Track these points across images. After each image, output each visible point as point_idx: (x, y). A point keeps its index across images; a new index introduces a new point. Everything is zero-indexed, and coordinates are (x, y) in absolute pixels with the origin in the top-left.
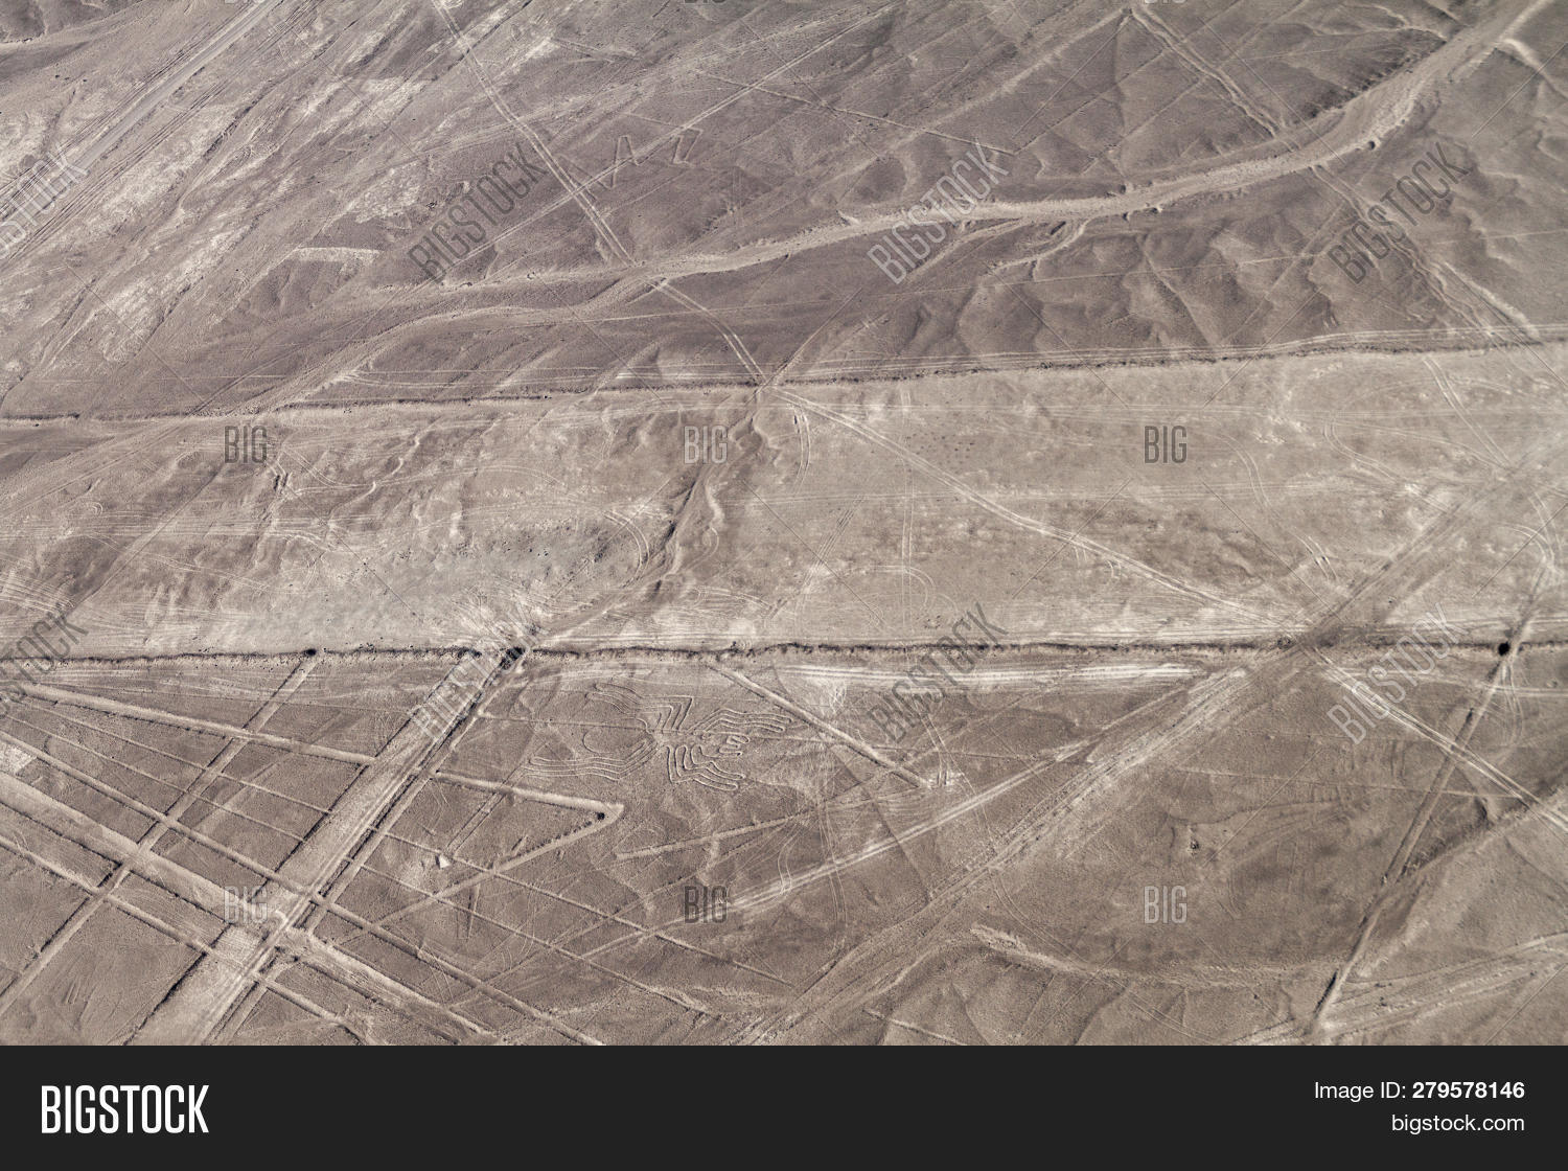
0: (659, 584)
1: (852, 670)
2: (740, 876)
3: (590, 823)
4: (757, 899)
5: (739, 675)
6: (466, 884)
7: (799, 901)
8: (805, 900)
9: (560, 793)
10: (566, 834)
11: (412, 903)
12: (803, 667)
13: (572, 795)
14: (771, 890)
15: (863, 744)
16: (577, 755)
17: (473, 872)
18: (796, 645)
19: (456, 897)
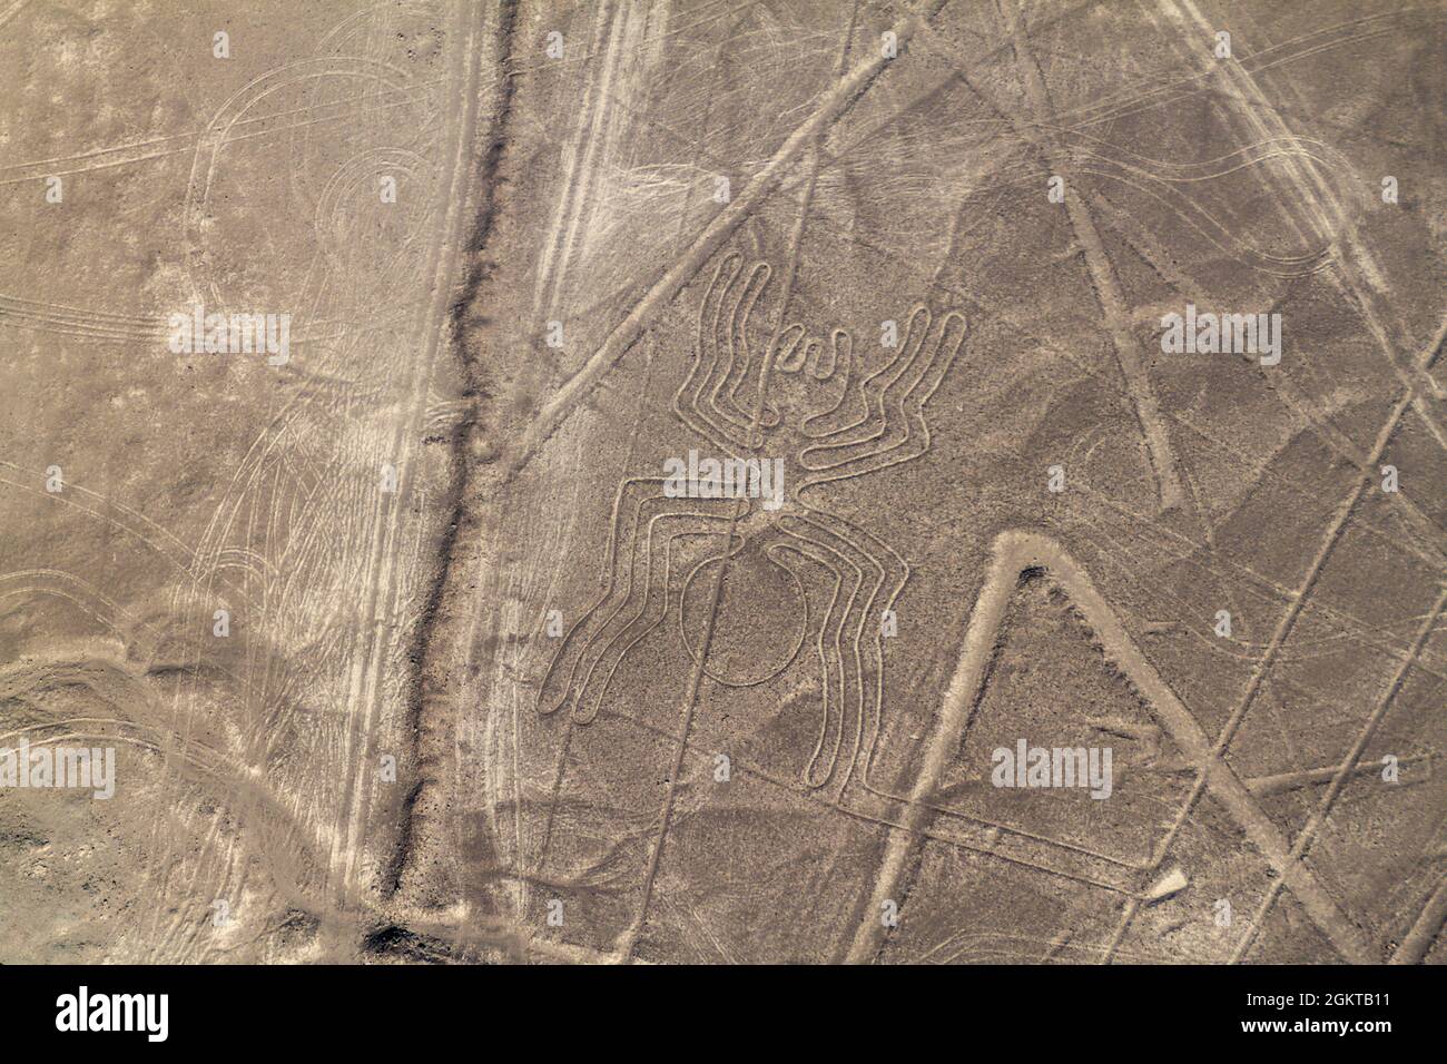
0: (159, 672)
1: (569, 170)
2: (1248, 242)
3: (1056, 593)
4: (1318, 195)
5: (552, 403)
6: (1242, 810)
7: (1328, 115)
8: (1325, 101)
9: (945, 683)
10: (1090, 635)
11: (1305, 918)
12: (544, 272)
13: (954, 655)
14: (1294, 174)
15: (829, 95)
16: (807, 685)
17: (1208, 809)
18: (460, 308)
19: (1287, 825)
